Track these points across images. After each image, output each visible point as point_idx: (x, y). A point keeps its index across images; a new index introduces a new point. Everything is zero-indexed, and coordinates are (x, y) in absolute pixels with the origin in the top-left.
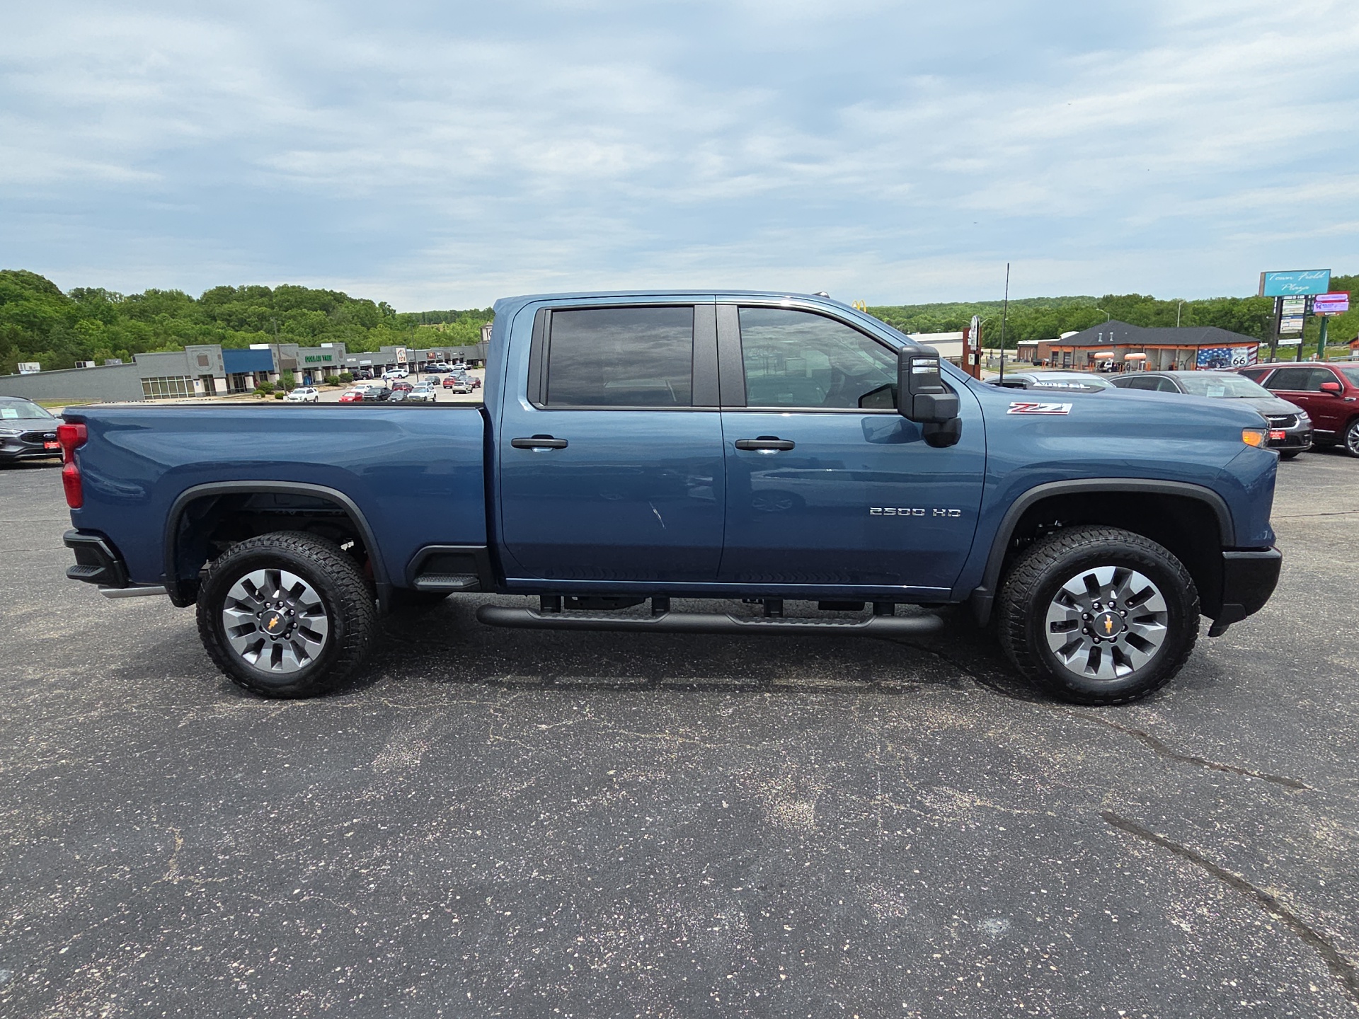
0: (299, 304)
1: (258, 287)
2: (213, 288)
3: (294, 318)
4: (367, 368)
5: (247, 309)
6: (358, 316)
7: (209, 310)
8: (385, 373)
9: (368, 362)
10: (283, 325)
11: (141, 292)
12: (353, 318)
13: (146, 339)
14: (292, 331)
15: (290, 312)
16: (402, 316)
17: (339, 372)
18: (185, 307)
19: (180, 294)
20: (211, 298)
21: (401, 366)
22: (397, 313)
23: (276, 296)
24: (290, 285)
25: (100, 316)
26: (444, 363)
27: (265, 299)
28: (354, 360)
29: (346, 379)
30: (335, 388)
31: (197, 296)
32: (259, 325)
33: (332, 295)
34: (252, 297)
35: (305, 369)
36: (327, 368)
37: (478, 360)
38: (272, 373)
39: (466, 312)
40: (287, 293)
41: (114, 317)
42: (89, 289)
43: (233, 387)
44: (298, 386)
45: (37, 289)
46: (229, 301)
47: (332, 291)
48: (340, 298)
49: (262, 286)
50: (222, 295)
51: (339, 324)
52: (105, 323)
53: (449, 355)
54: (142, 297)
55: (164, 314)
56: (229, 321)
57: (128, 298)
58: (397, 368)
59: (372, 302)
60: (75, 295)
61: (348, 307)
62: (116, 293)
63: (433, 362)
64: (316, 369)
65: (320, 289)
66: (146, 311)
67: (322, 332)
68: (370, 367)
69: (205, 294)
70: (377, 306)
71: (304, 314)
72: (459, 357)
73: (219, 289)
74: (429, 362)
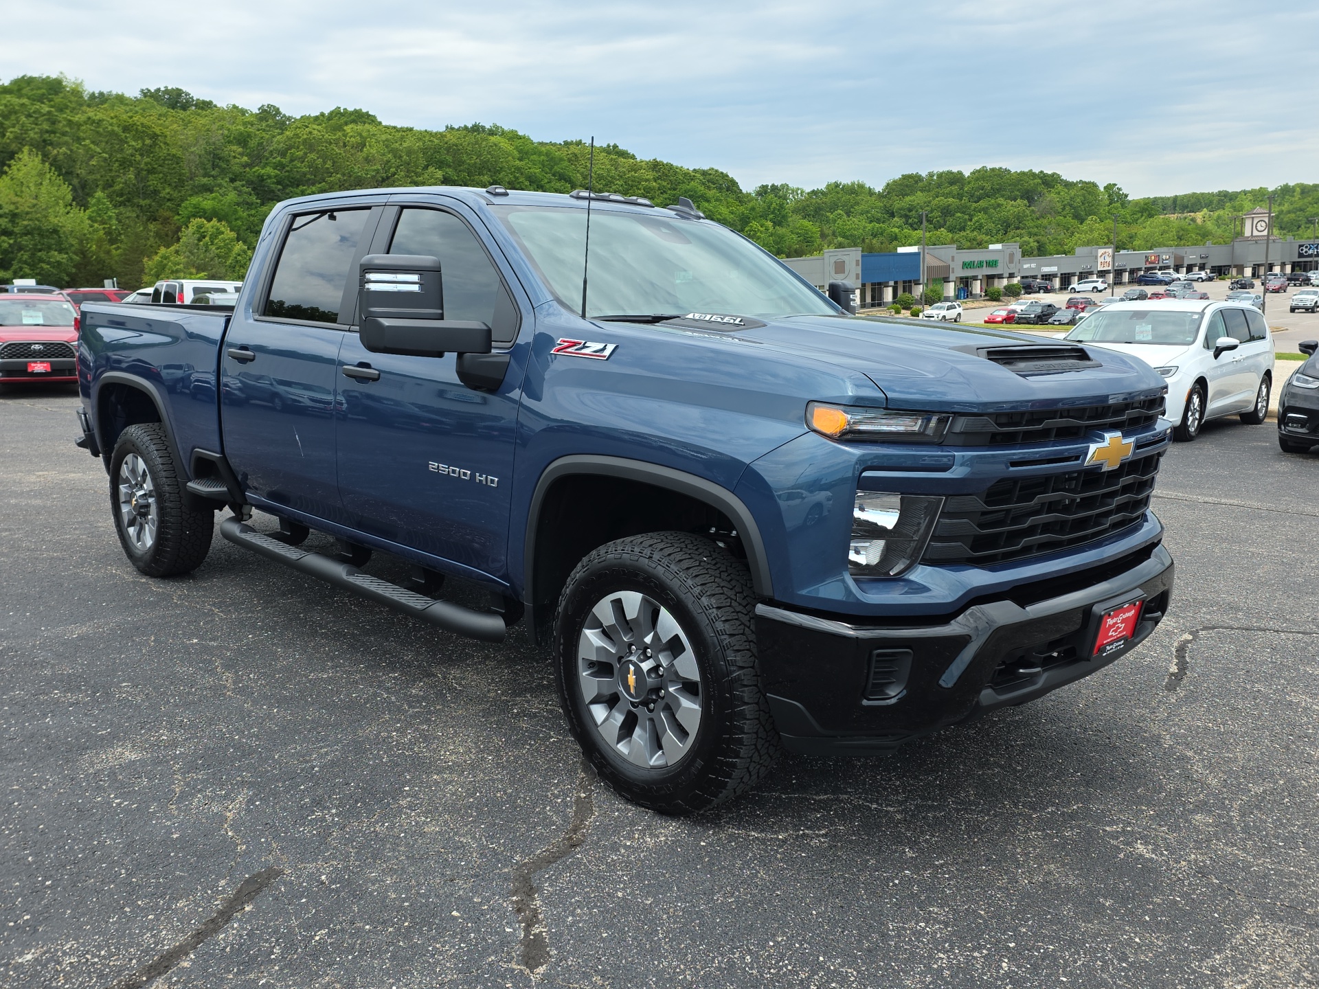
0: (996, 191)
1: (950, 173)
2: (898, 176)
3: (985, 210)
4: (1048, 277)
5: (930, 202)
6: (1071, 205)
7: (888, 205)
8: (1075, 284)
9: (1054, 269)
10: (971, 220)
11: (822, 186)
12: (1064, 209)
13: (813, 242)
14: (980, 228)
15: (982, 203)
16: (1137, 203)
17: (1005, 282)
18: (863, 203)
19: (861, 186)
20: (894, 190)
21: (1102, 274)
22: (1129, 198)
23: (969, 183)
24: (989, 166)
25: (771, 216)
26: (1171, 271)
27: (955, 188)
28: (1033, 265)
29: (1012, 292)
30: (995, 303)
31: (879, 188)
32: (942, 222)
33: (1041, 178)
34: (939, 186)
35: (961, 278)
36: (990, 278)
37: (1230, 266)
38: (917, 283)
39: (1245, 192)
40: (983, 178)
41: (785, 217)
42: (773, 185)
43: (869, 300)
44: (947, 299)
45: (720, 189)
46: (912, 192)
47: (1042, 172)
48: (1050, 181)
49: (955, 170)
50: (909, 184)
51: (1042, 217)
52: (775, 224)
53: (1183, 258)
54: (822, 193)
55: (839, 211)
56: (907, 217)
57: (808, 193)
58: (1094, 278)
59: (1094, 185)
60: (759, 194)
61: (1059, 193)
62: (798, 189)
63: (1154, 268)
64: (975, 278)
65: (1026, 170)
66: (820, 209)
67: (1018, 228)
68: (1055, 276)
69: (888, 184)
70: (1102, 189)
71: (999, 205)
72: (1199, 261)
73: (905, 177)
74: (1148, 269)
